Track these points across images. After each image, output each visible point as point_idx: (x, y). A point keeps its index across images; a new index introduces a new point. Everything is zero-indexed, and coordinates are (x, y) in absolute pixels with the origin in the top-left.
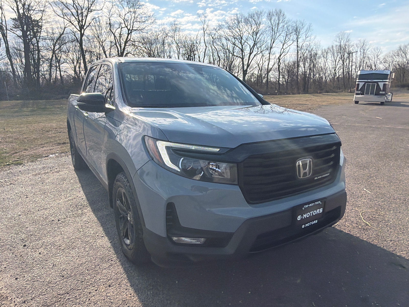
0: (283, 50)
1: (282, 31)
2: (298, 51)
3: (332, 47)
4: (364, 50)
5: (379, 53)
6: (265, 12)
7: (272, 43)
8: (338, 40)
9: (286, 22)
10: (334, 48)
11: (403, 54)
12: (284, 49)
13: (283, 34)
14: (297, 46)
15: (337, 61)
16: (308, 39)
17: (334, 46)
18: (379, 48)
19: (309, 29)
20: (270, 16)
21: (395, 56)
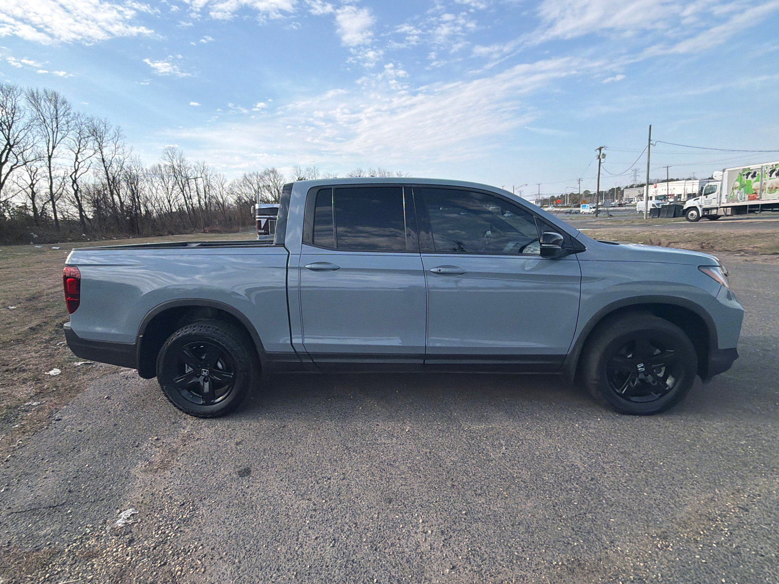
0: (77, 163)
1: (68, 131)
2: (106, 168)
3: (160, 166)
4: (206, 176)
5: (223, 182)
6: (21, 90)
7: (51, 149)
8: (167, 158)
9: (71, 115)
10: (163, 169)
11: (250, 185)
12: (79, 163)
13: (72, 136)
14: (103, 159)
15: (170, 187)
16: (120, 150)
17: (162, 165)
18: (222, 174)
19: (118, 135)
20: (34, 98)
21: (241, 186)
